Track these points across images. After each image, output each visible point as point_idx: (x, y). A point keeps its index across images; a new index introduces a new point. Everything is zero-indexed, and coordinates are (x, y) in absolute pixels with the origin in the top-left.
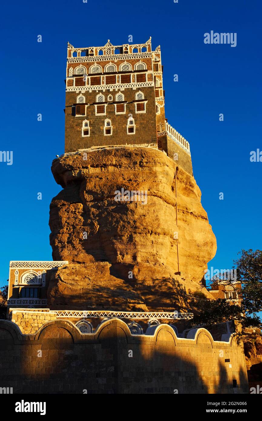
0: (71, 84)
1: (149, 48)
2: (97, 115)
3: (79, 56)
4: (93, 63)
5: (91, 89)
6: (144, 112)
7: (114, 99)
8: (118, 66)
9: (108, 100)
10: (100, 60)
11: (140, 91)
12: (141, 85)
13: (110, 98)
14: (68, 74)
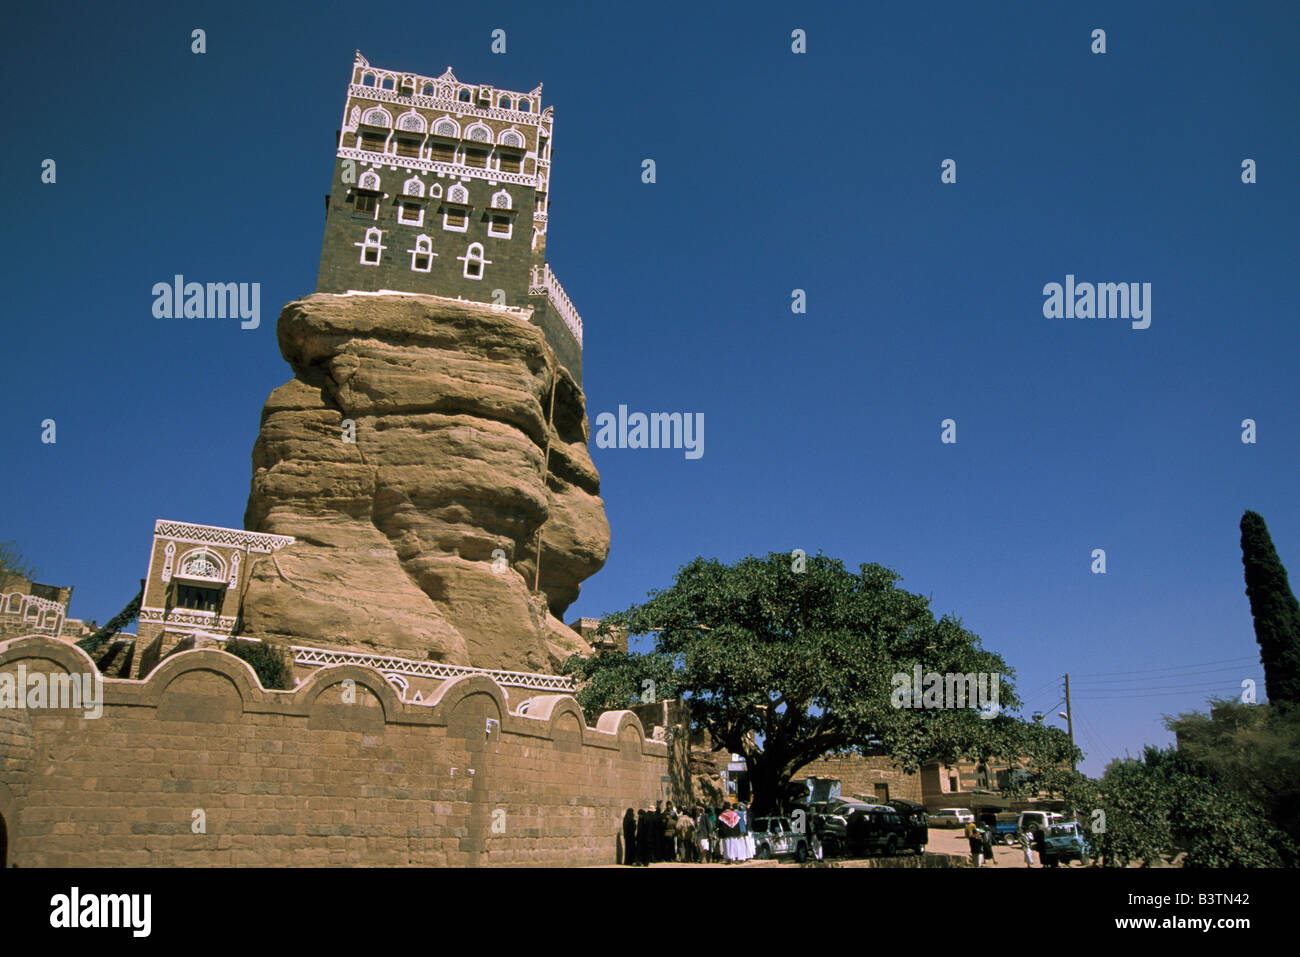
0: (350, 141)
1: (535, 105)
2: (401, 221)
3: (378, 86)
4: (408, 109)
5: (397, 162)
6: (508, 236)
7: (445, 194)
8: (463, 127)
9: (431, 194)
10: (426, 105)
11: (504, 190)
12: (508, 178)
13: (436, 191)
14: (348, 120)
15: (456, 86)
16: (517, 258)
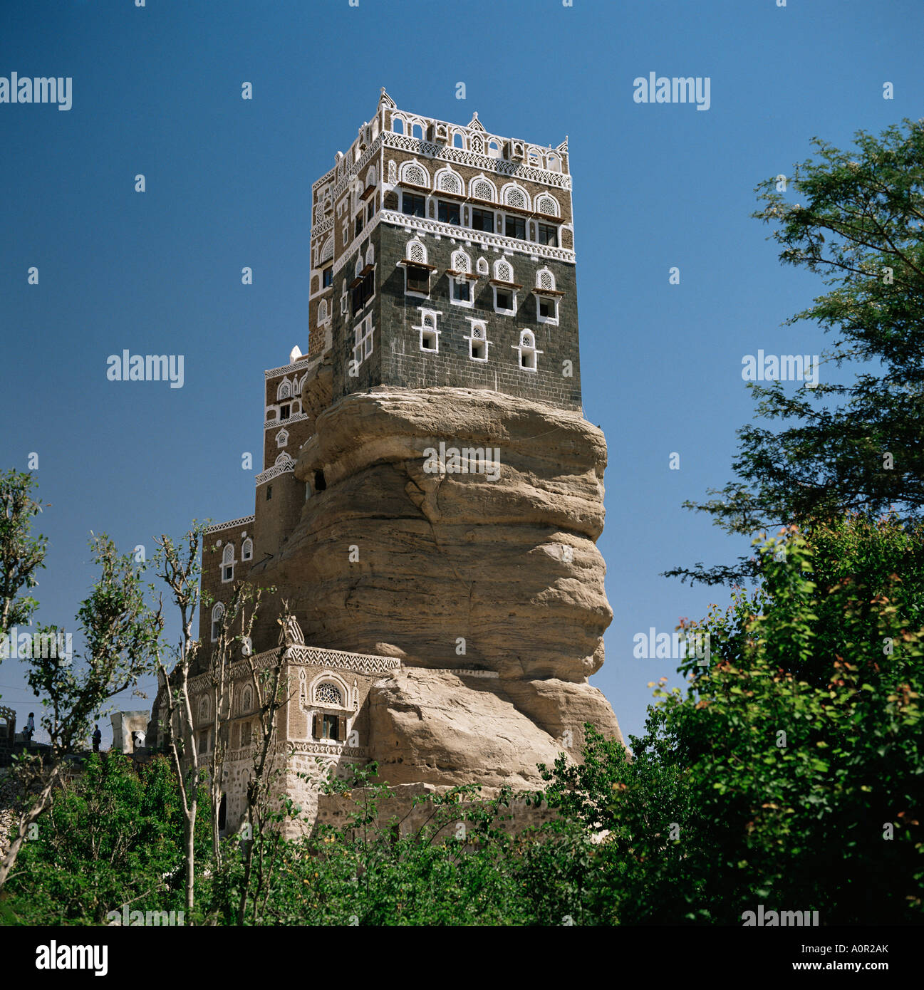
0: (392, 203)
1: (564, 163)
2: (453, 301)
3: (409, 134)
4: (443, 164)
5: (440, 230)
6: (555, 322)
7: (491, 271)
9: (478, 270)
10: (460, 160)
11: (546, 267)
12: (548, 253)
13: (483, 266)
14: (385, 176)
15: (486, 136)
16: (567, 348)
